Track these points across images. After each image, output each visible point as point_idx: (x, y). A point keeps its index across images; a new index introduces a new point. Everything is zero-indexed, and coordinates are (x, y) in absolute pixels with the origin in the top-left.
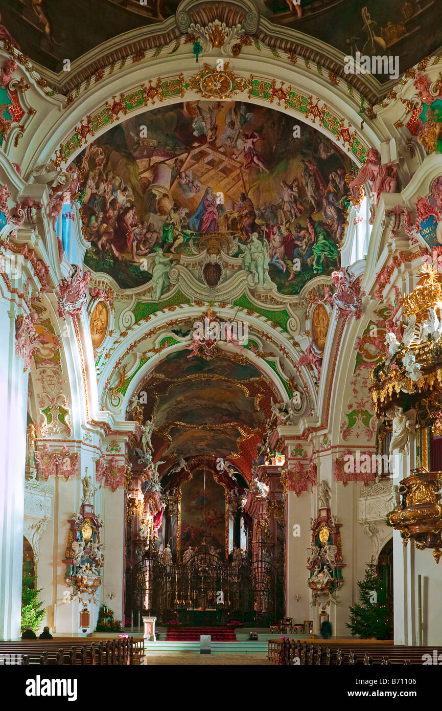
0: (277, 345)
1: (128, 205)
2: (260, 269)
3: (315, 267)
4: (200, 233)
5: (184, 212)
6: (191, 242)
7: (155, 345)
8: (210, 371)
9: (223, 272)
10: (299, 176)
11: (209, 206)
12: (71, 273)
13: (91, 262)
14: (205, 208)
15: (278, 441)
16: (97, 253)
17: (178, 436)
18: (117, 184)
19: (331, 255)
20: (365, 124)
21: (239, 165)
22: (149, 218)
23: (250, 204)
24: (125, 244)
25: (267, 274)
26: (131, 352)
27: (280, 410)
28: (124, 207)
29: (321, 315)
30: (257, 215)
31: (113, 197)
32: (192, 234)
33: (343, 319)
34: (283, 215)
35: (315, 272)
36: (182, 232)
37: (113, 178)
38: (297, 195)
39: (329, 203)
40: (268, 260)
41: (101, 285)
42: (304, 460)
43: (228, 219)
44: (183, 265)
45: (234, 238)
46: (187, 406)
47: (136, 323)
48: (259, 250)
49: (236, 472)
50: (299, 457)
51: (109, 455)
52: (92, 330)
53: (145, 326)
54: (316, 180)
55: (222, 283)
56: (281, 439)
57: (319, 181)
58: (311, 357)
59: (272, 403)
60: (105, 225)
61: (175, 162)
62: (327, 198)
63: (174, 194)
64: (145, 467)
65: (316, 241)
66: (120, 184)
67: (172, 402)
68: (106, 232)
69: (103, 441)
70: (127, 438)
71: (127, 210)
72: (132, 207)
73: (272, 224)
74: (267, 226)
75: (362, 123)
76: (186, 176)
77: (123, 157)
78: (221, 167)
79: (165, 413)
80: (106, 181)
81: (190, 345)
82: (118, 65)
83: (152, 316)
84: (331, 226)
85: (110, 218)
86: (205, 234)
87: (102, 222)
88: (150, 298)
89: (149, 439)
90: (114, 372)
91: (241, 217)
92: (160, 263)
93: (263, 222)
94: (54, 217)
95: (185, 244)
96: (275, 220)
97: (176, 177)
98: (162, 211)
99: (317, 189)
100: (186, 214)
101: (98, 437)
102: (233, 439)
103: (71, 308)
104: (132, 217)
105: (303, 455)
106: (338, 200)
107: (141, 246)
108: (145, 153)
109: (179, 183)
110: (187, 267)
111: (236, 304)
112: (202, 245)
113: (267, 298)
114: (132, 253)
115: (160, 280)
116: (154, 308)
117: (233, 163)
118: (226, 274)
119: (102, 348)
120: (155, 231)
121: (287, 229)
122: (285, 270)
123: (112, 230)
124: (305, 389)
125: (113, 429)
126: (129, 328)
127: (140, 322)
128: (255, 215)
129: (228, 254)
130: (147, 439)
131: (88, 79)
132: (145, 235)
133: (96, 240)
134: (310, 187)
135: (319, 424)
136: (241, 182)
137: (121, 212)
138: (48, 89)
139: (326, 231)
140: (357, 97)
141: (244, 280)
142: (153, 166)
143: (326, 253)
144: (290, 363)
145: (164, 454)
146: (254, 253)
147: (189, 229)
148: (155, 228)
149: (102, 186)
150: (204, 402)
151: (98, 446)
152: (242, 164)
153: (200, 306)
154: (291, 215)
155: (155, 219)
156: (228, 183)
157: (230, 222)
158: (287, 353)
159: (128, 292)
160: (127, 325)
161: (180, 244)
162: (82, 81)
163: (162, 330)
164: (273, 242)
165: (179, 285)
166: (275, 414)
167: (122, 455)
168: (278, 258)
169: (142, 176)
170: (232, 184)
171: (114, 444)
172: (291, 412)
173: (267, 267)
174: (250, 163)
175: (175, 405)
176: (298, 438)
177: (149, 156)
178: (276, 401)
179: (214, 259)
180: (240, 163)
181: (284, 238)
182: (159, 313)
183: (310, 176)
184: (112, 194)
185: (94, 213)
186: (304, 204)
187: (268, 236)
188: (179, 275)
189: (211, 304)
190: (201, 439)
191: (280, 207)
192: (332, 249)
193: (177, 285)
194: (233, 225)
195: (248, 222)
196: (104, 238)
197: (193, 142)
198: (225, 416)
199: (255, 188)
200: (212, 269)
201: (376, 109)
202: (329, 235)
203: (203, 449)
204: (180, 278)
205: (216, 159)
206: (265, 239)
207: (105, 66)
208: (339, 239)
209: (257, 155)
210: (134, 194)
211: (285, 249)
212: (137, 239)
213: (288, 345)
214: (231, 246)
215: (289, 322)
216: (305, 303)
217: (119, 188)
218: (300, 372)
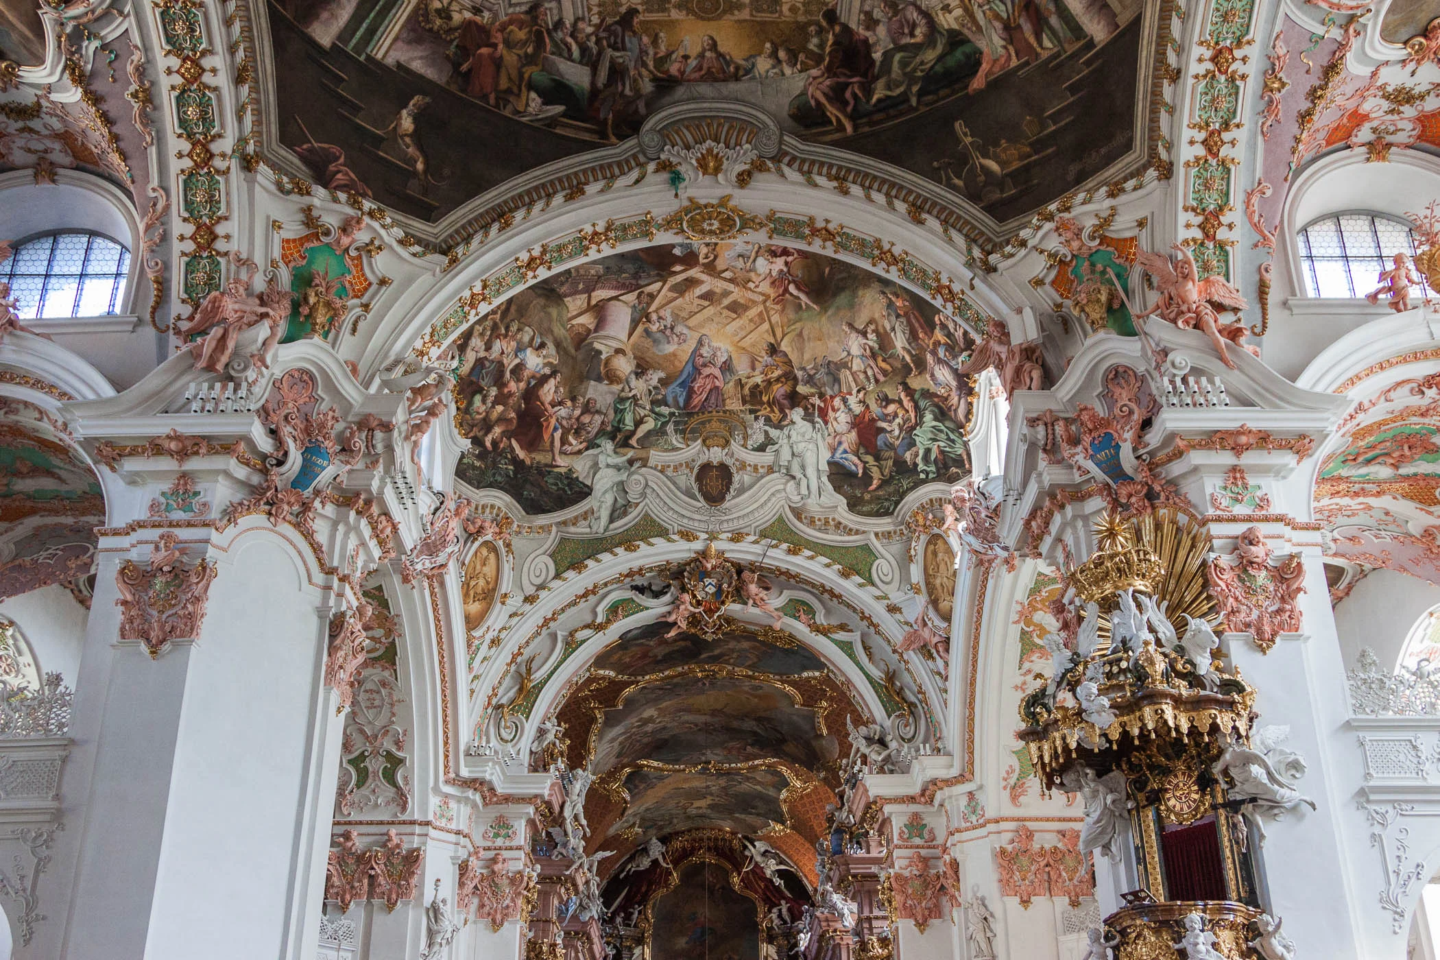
0: (855, 610)
1: (547, 371)
2: (811, 472)
3: (921, 467)
4: (688, 411)
5: (655, 377)
6: (670, 428)
7: (595, 614)
8: (714, 659)
9: (736, 478)
10: (877, 316)
11: (705, 365)
12: (432, 508)
13: (470, 473)
14: (697, 370)
15: (868, 806)
16: (480, 457)
17: (646, 789)
18: (526, 339)
19: (950, 447)
20: (976, 282)
21: (761, 298)
22: (586, 389)
23: (785, 360)
24: (539, 436)
25: (825, 479)
26: (544, 632)
27: (869, 740)
28: (538, 376)
29: (940, 555)
30: (800, 378)
31: (517, 361)
32: (672, 414)
33: (983, 569)
34: (851, 378)
35: (922, 476)
36: (652, 411)
37: (519, 330)
38: (876, 346)
39: (940, 361)
40: (826, 455)
41: (488, 510)
42: (929, 847)
43: (742, 387)
44: (655, 469)
45: (756, 418)
46: (664, 728)
47: (557, 576)
48: (807, 437)
49: (783, 867)
50: (917, 841)
51: (489, 849)
52: (466, 595)
53: (576, 582)
54: (909, 323)
55: (734, 497)
56: (875, 802)
57: (917, 325)
58: (926, 634)
59: (850, 727)
60: (500, 408)
61: (639, 296)
62: (934, 353)
63: (635, 348)
64: (568, 867)
65: (919, 423)
66: (532, 339)
67: (633, 720)
68: (501, 419)
69: (477, 817)
70: (531, 810)
71: (544, 379)
72: (554, 374)
73: (829, 392)
74: (821, 396)
75: (972, 279)
76: (660, 318)
77: (540, 296)
78: (726, 302)
79: (616, 744)
80: (506, 336)
81: (670, 613)
82: (539, 205)
83: (590, 563)
84: (946, 399)
85: (510, 394)
86: (697, 413)
87: (494, 403)
88: (588, 530)
89: (580, 808)
90: (507, 671)
91: (769, 383)
92: (608, 466)
93: (813, 390)
94: (415, 443)
95: (660, 432)
96: (836, 387)
97: (640, 320)
98: (612, 378)
99: (913, 336)
100: (660, 380)
101: (465, 811)
102: (771, 792)
103: (428, 565)
104: (553, 389)
105: (926, 837)
106: (955, 357)
107: (571, 438)
108: (581, 286)
109: (647, 331)
110: (662, 472)
111: (763, 535)
112: (693, 431)
113: (827, 522)
114: (552, 451)
115: (607, 495)
116: (596, 547)
117: (750, 295)
118: (742, 483)
119: (485, 628)
120: (598, 412)
121: (860, 402)
122: (860, 472)
123: (513, 415)
124: (920, 696)
125: (500, 790)
126: (541, 587)
127: (565, 575)
128: (795, 379)
129: (744, 446)
130: (575, 806)
131: (486, 227)
132: (578, 419)
133: (480, 434)
134: (899, 334)
135: (955, 772)
136: (766, 326)
137: (533, 382)
138: (417, 249)
139: (937, 406)
140: (959, 240)
141: (778, 491)
142: (596, 305)
143: (942, 444)
144: (885, 644)
145: (612, 831)
146: (796, 443)
147: (666, 405)
148: (598, 406)
149: (497, 346)
150: (701, 719)
151: (466, 831)
152: (767, 297)
153: (689, 540)
154: (867, 378)
155: (600, 393)
156: (741, 328)
157: (746, 391)
158: (876, 626)
159: (542, 520)
160: (538, 581)
161: (649, 432)
162: (476, 232)
163: (610, 588)
164: (835, 423)
165: (647, 504)
166: (858, 750)
167: (519, 848)
168: (845, 452)
169: (574, 322)
170: (748, 329)
171: (502, 825)
172: (893, 745)
173: (824, 467)
174: (783, 295)
175: (639, 727)
176: (912, 799)
177: (589, 290)
178: (858, 721)
179: (716, 455)
180: (763, 295)
181: (856, 416)
182: (605, 557)
183: (898, 316)
184: (516, 356)
185: (480, 390)
186: (890, 360)
187: (823, 414)
188: (647, 485)
189: (713, 537)
190: (699, 794)
191: (844, 365)
192: (952, 436)
193: (641, 505)
194: (754, 397)
195: (782, 391)
196: (497, 430)
197: (673, 264)
198: (752, 745)
199: (794, 333)
200: (715, 472)
201: (993, 258)
202: (943, 414)
203: (702, 816)
204: (648, 491)
205: (718, 290)
206: (817, 419)
207: (517, 208)
208: (963, 420)
209: (794, 282)
210: (558, 352)
211: (860, 435)
212: (563, 427)
213: (878, 610)
214: (749, 432)
215: (874, 568)
216: (905, 532)
217: (530, 344)
218: (906, 662)
